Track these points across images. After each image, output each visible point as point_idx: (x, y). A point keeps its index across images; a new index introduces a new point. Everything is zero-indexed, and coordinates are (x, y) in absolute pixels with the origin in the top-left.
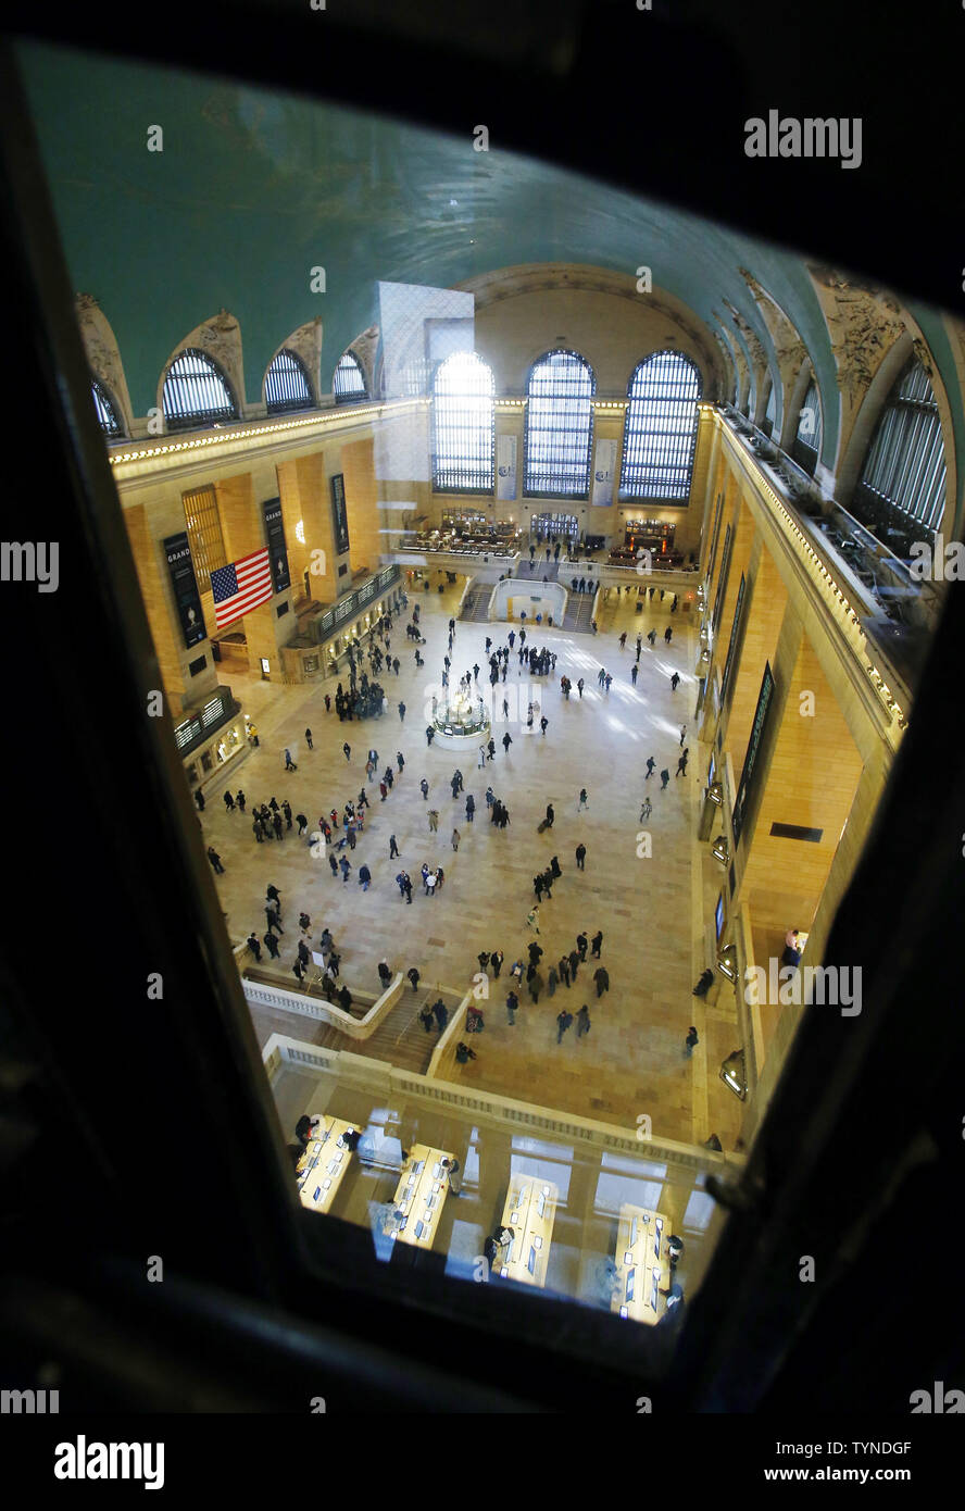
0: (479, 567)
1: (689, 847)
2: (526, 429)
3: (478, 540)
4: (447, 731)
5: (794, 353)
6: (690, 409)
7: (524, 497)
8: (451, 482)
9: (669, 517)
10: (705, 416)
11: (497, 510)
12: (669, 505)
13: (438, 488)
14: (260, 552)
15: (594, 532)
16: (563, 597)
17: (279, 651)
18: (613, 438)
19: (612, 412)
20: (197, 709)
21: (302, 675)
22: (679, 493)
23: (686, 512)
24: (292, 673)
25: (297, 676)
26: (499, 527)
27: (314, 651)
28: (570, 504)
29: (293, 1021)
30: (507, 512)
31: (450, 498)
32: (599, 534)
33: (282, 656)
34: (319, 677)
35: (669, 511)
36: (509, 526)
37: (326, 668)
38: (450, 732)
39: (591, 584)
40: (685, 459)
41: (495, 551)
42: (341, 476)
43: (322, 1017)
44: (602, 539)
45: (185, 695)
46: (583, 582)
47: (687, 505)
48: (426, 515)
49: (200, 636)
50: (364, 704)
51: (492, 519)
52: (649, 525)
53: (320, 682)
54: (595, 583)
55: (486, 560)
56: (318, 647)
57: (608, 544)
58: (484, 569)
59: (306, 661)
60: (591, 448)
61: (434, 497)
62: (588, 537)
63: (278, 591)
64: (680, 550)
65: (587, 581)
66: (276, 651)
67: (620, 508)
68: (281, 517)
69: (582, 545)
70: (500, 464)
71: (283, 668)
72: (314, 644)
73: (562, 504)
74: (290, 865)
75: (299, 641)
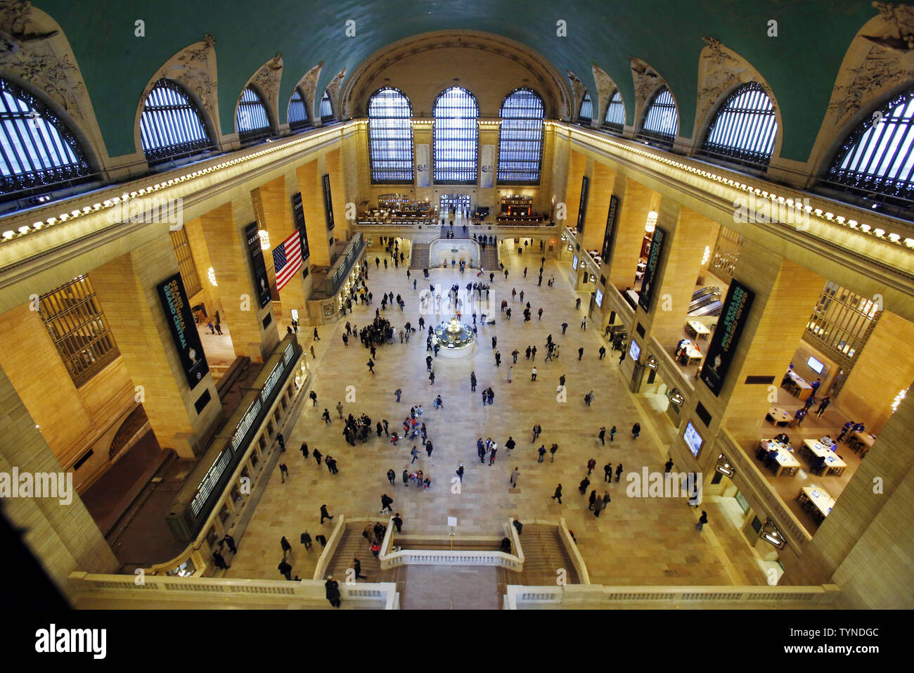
0: (415, 233)
1: (629, 398)
2: (434, 139)
3: (409, 214)
4: (450, 346)
5: (714, 91)
6: (539, 125)
7: (434, 184)
8: (385, 176)
9: (528, 193)
10: (548, 128)
11: (417, 194)
12: (530, 185)
13: (375, 181)
14: (294, 234)
15: (482, 205)
16: (477, 248)
17: (306, 303)
18: (493, 144)
19: (491, 127)
20: (281, 354)
21: (323, 319)
22: (533, 177)
23: (538, 189)
24: (316, 318)
25: (320, 320)
26: (419, 205)
27: (331, 300)
28: (465, 188)
29: (476, 572)
30: (424, 195)
31: (382, 187)
32: (485, 206)
33: (308, 306)
34: (335, 319)
35: (528, 189)
36: (426, 204)
37: (339, 311)
38: (452, 346)
39: (491, 238)
40: (536, 156)
41: (424, 221)
42: (328, 175)
43: (496, 563)
44: (487, 209)
45: (262, 343)
46: (485, 238)
47: (539, 185)
48: (368, 200)
49: (268, 298)
50: (381, 334)
51: (413, 200)
52: (514, 199)
53: (336, 322)
54: (494, 237)
55: (420, 227)
56: (333, 297)
57: (491, 212)
58: (418, 233)
59: (326, 308)
60: (478, 151)
61: (372, 188)
62: (478, 208)
63: (304, 260)
64: (538, 213)
65: (488, 237)
66: (304, 303)
67: (497, 188)
68: (302, 206)
69: (477, 214)
70: (418, 163)
71: (309, 315)
72: (329, 296)
73: (460, 187)
74: (385, 457)
75: (316, 295)
